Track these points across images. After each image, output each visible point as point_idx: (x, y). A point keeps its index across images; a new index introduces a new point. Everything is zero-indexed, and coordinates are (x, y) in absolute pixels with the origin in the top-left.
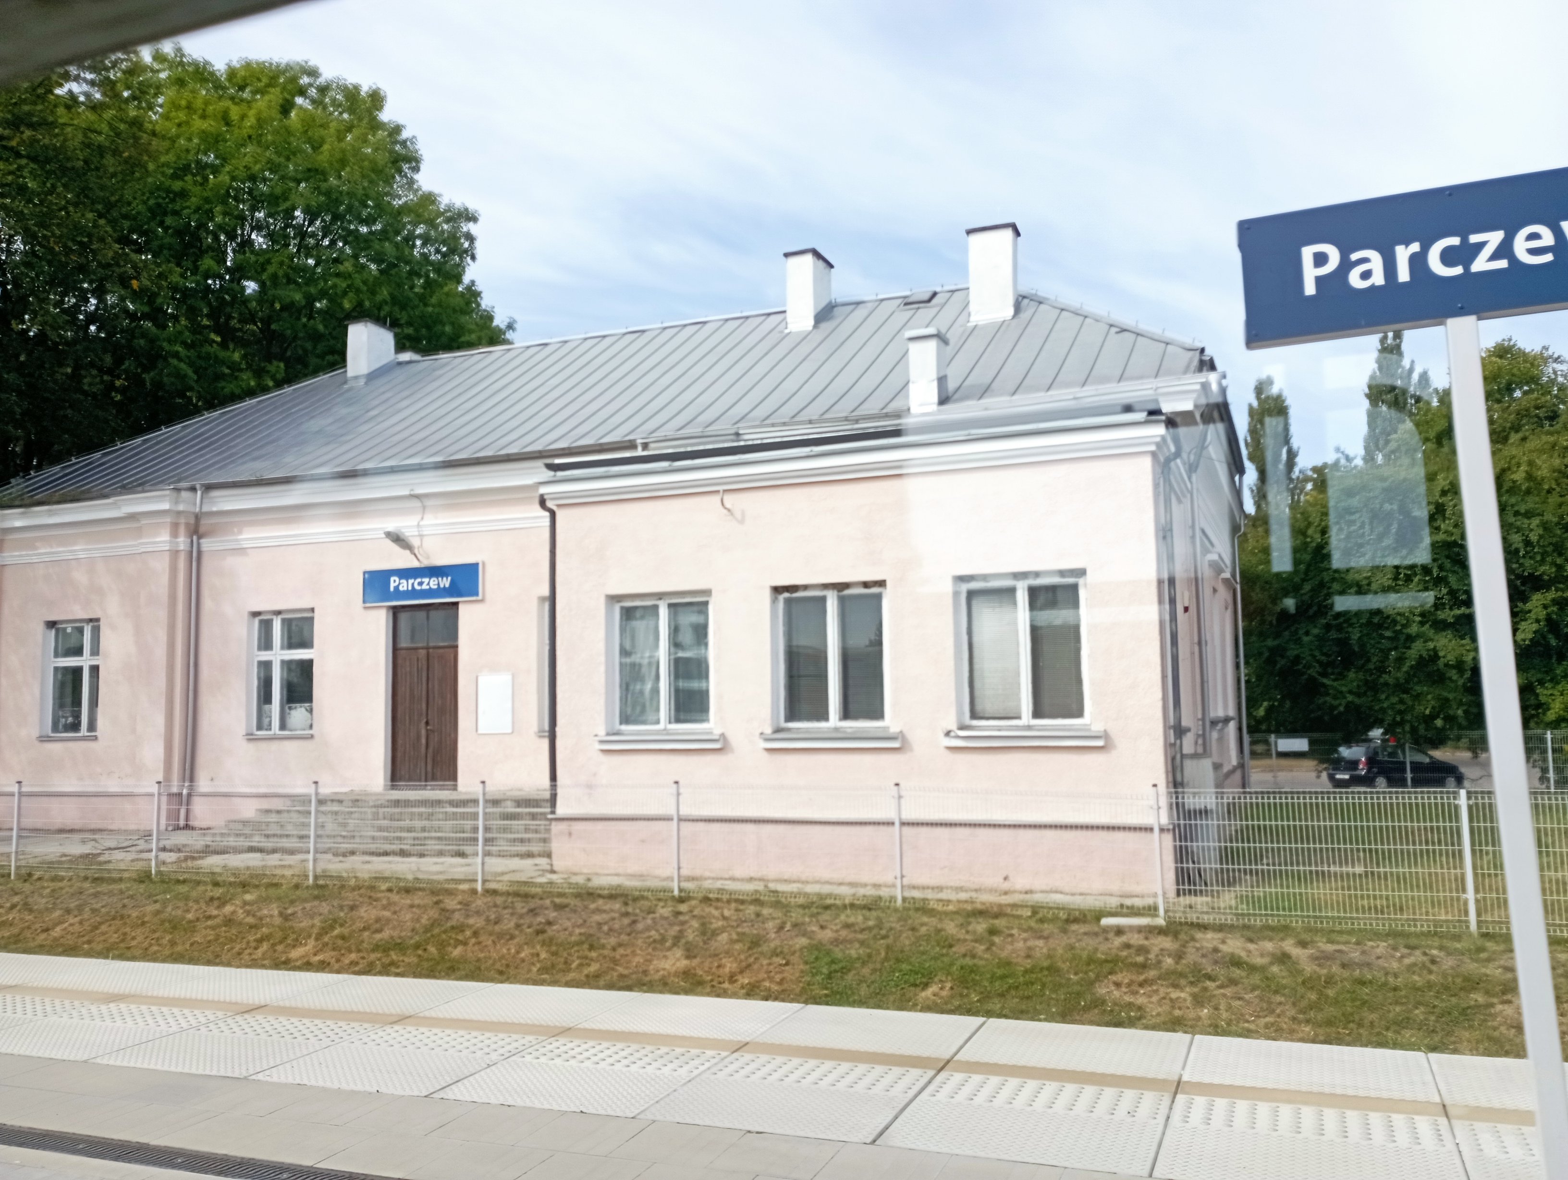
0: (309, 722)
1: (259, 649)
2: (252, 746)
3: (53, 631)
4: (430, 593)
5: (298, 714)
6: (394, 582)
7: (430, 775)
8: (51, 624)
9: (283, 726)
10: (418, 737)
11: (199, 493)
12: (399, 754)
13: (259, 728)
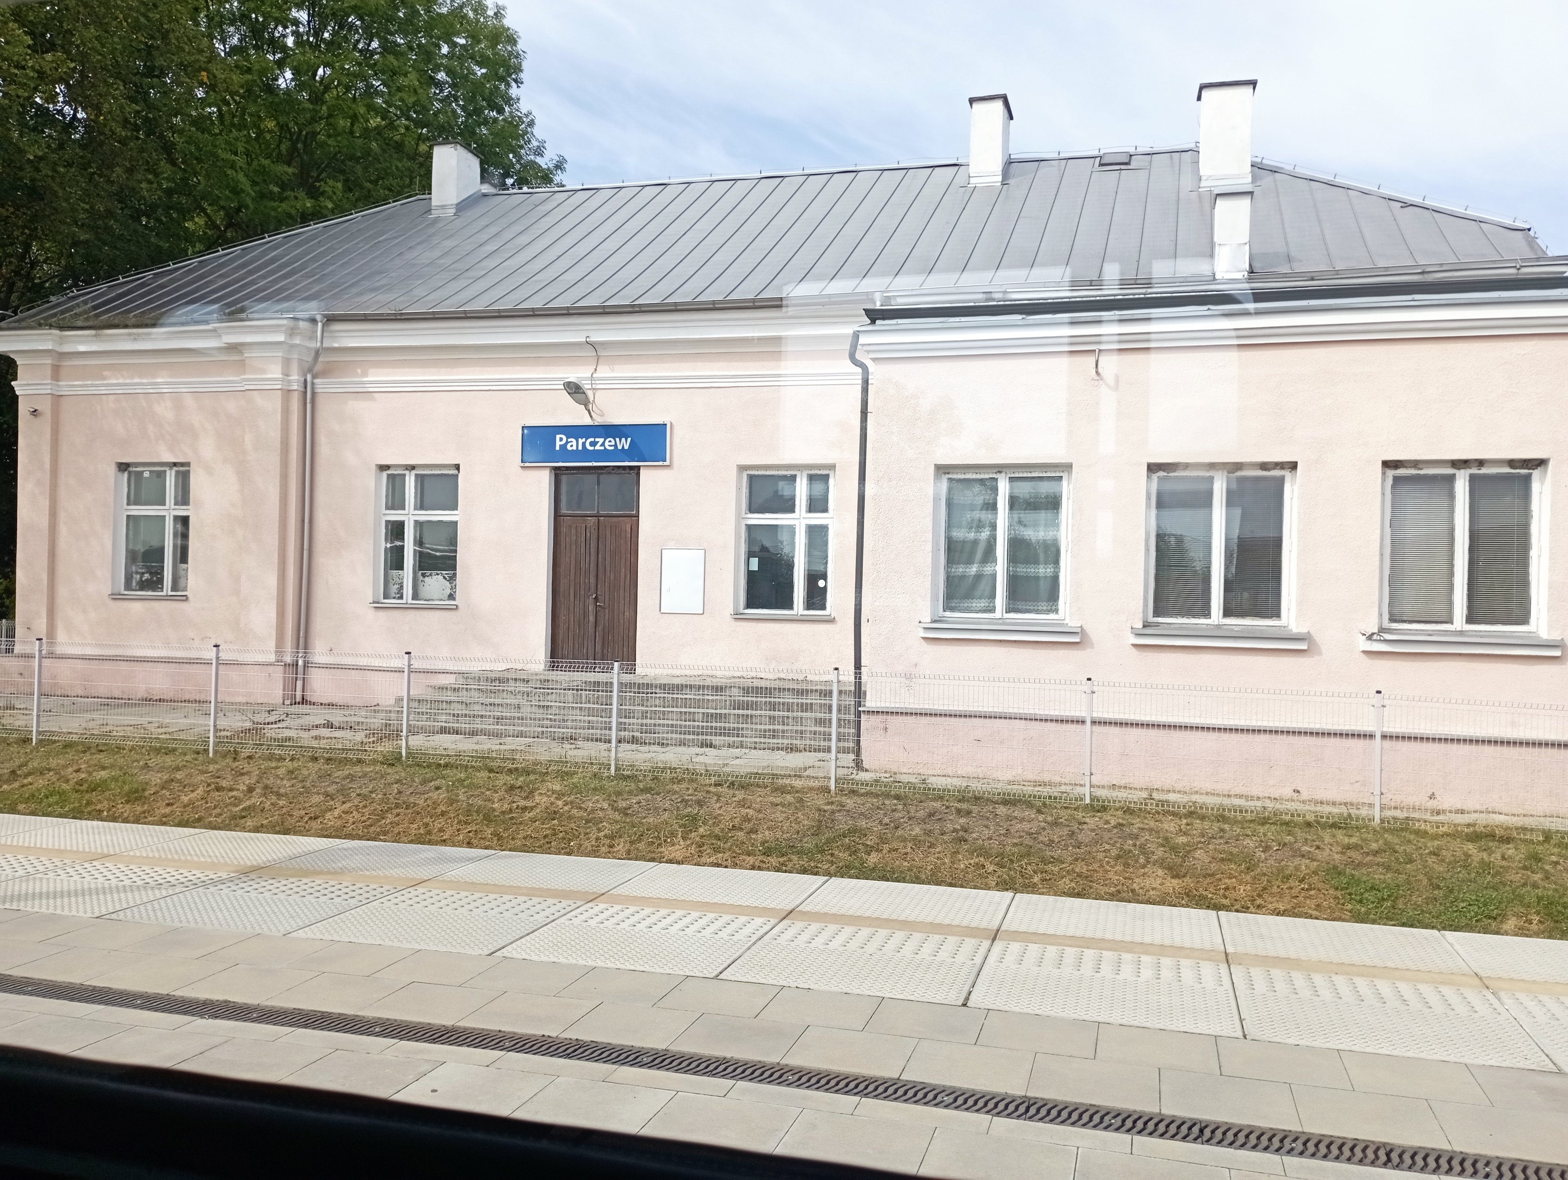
0: (448, 591)
1: (387, 508)
2: (382, 614)
3: (126, 474)
4: (605, 454)
5: (435, 584)
6: (560, 440)
7: (599, 655)
8: (123, 467)
9: (415, 596)
10: (585, 614)
11: (320, 324)
12: (561, 632)
13: (386, 597)
